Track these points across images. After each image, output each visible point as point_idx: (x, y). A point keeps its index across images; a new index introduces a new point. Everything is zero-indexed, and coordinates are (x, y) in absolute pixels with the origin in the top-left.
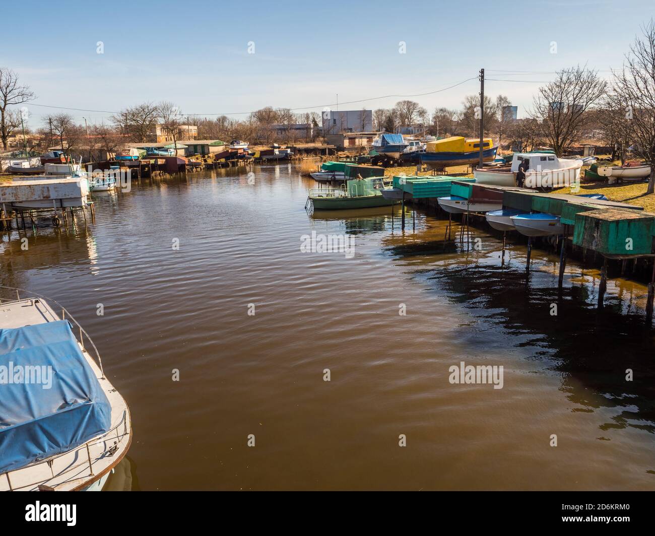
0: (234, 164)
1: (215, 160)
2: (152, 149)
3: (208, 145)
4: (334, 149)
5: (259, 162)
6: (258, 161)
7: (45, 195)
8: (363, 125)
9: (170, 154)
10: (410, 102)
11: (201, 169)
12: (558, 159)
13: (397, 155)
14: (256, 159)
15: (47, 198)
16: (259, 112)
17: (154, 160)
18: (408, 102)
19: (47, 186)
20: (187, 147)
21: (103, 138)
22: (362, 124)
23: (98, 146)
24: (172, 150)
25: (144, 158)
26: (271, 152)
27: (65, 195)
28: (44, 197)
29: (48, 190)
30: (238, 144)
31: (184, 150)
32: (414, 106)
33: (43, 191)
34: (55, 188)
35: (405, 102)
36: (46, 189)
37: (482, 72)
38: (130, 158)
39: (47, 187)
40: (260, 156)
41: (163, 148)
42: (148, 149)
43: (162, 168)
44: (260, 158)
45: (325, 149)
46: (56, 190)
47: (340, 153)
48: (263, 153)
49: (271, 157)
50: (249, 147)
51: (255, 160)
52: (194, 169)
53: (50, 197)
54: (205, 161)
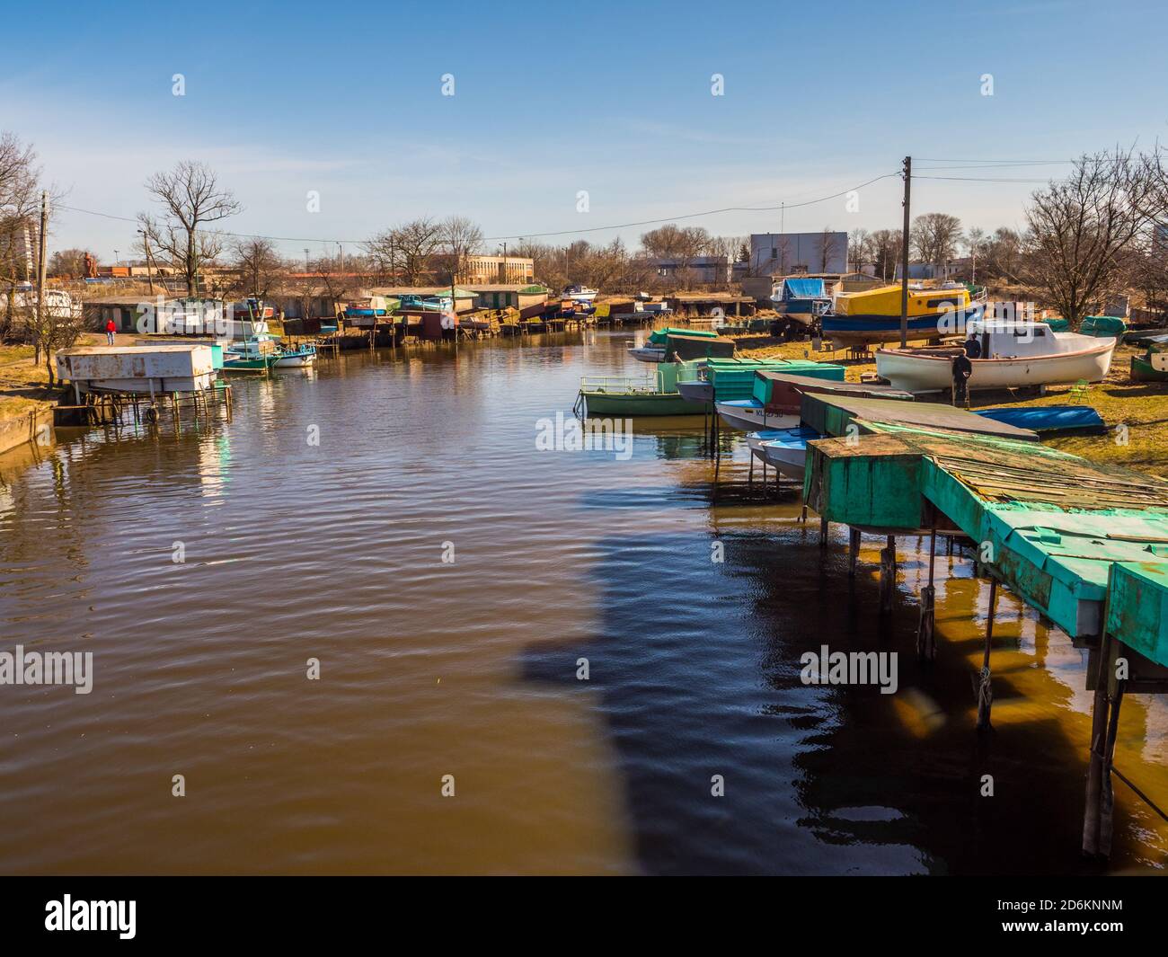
0: (560, 327)
1: (521, 320)
2: (411, 298)
3: (516, 292)
4: (752, 304)
5: (605, 324)
6: (602, 324)
7: (137, 371)
8: (824, 259)
9: (443, 306)
10: (943, 217)
11: (493, 335)
12: (1054, 334)
13: (807, 318)
14: (601, 319)
15: (140, 376)
16: (654, 233)
17: (402, 317)
18: (939, 216)
19: (141, 356)
20: (477, 295)
21: (325, 278)
22: (822, 258)
23: (317, 291)
24: (447, 301)
25: (396, 313)
26: (629, 308)
27: (168, 371)
28: (136, 375)
29: (143, 363)
30: (577, 291)
31: (471, 300)
32: (950, 224)
33: (134, 364)
34: (153, 360)
35: (932, 216)
36: (140, 361)
37: (908, 162)
38: (370, 312)
39: (141, 358)
40: (611, 313)
41: (433, 296)
42: (404, 299)
43: (413, 330)
44: (610, 318)
45: (735, 304)
46: (156, 363)
47: (762, 312)
48: (615, 309)
49: (628, 316)
50: (599, 297)
51: (599, 321)
52: (481, 334)
53: (144, 374)
54: (501, 320)
